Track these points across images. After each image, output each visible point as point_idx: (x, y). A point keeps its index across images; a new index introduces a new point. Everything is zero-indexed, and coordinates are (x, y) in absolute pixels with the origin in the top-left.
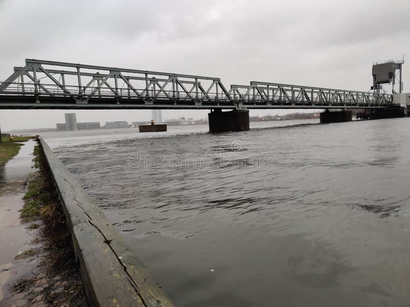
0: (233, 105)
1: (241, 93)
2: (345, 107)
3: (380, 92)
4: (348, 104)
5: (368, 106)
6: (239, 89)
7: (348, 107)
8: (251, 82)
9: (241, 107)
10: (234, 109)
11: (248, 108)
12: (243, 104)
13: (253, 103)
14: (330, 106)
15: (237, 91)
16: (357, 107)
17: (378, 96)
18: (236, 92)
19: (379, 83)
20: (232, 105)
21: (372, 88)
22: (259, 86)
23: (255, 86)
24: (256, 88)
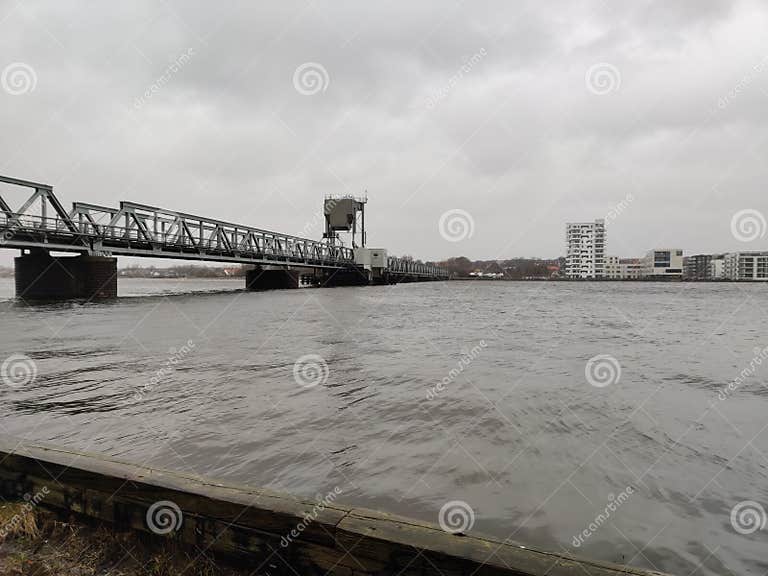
0: (81, 244)
1: (96, 222)
2: (288, 263)
3: (336, 244)
4: (292, 260)
5: (320, 264)
6: (91, 212)
7: (293, 264)
8: (122, 203)
9: (99, 250)
10: (84, 253)
11: (114, 253)
12: (104, 244)
13: (125, 244)
14: (265, 261)
15: (87, 215)
16: (306, 264)
17: (333, 251)
18: (85, 219)
19: (334, 229)
20: (78, 245)
21: (325, 236)
22: (137, 211)
23: (129, 211)
24: (133, 215)
